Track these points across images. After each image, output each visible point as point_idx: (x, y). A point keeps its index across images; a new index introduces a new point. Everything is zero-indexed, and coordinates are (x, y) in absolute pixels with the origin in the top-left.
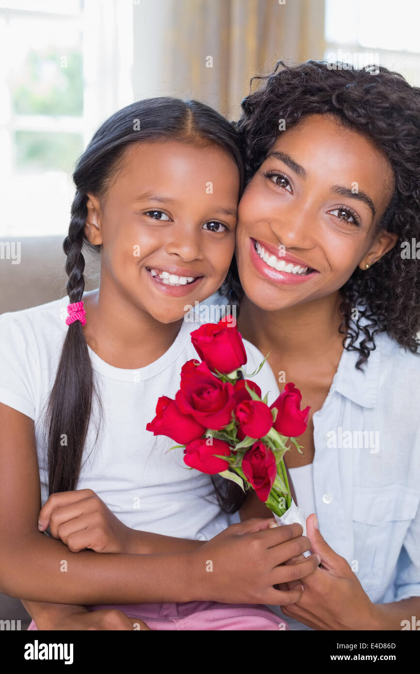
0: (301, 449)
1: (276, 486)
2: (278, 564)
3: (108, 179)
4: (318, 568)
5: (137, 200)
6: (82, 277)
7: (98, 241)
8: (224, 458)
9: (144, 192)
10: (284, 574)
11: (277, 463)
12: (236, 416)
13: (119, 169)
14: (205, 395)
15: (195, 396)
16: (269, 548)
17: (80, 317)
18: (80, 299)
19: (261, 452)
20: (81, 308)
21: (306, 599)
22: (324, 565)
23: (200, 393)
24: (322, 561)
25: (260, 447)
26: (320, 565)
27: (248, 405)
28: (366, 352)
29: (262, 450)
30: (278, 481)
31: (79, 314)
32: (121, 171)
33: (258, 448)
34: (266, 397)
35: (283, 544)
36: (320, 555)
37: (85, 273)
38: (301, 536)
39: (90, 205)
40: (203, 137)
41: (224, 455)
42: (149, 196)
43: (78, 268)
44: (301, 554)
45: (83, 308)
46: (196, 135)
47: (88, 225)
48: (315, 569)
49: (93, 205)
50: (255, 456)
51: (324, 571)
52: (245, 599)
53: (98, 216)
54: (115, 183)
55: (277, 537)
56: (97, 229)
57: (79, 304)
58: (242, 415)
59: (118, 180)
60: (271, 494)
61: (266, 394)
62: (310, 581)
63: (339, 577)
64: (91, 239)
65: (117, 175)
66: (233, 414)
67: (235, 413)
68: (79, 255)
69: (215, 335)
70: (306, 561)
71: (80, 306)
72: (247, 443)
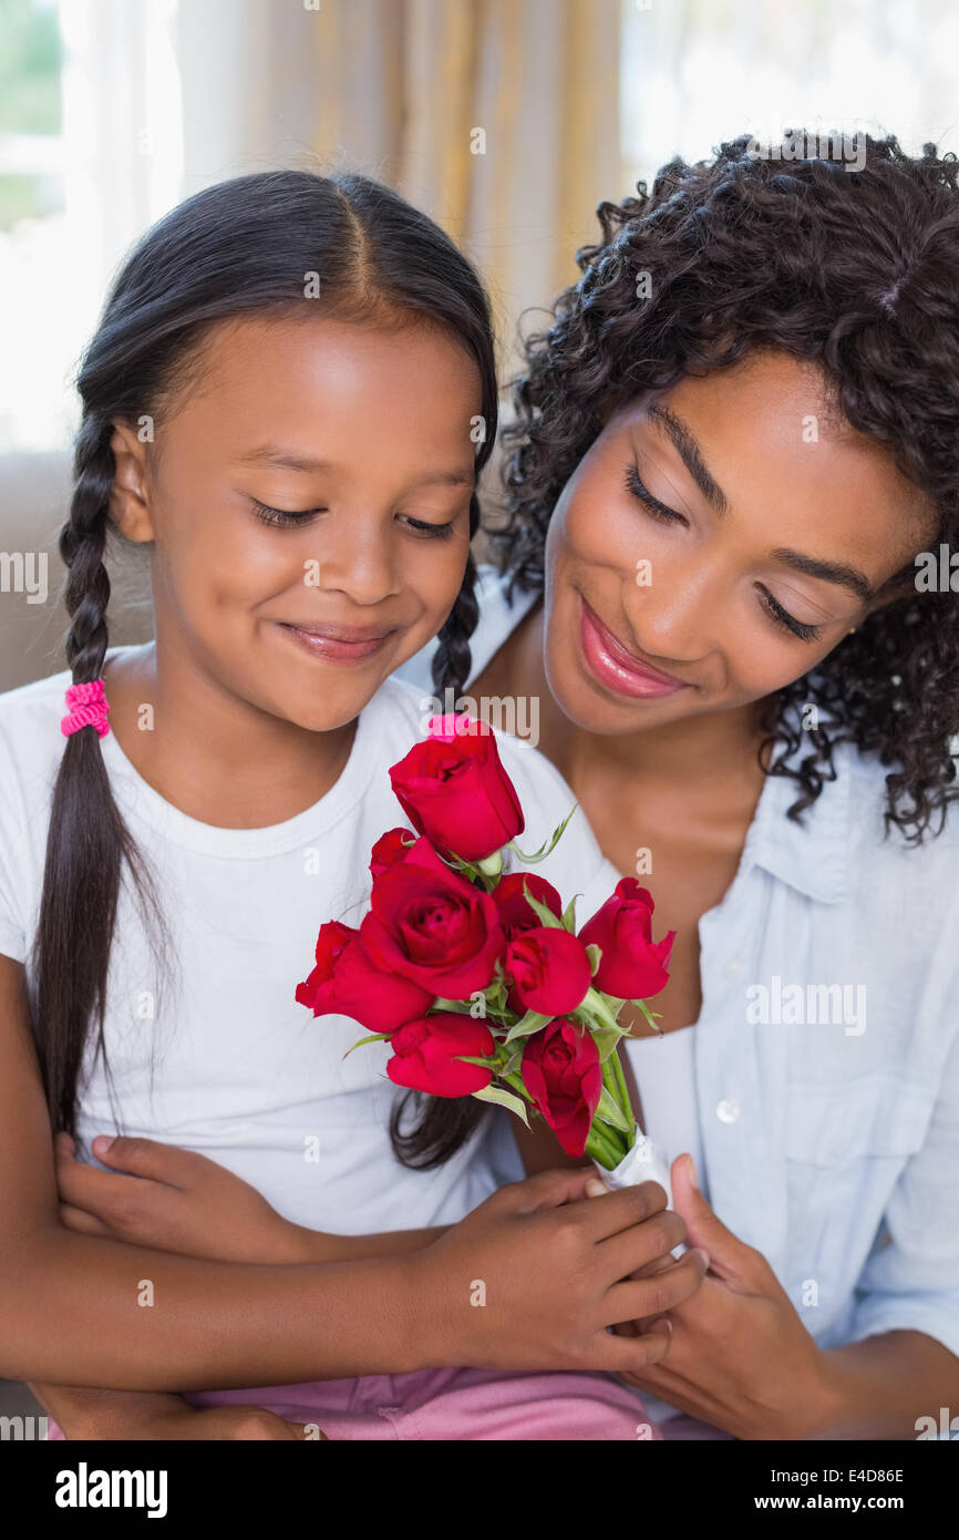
0: (655, 1019)
1: (603, 1113)
2: (618, 1279)
3: (165, 396)
4: (707, 1280)
5: (242, 460)
6: (103, 624)
7: (144, 534)
8: (480, 1061)
9: (259, 441)
10: (633, 1302)
11: (603, 1060)
12: (505, 970)
13: (193, 376)
14: (432, 926)
15: (406, 928)
16: (598, 1243)
17: (94, 720)
18: (95, 676)
19: (565, 1044)
20: (99, 696)
21: (678, 1350)
22: (716, 1269)
23: (418, 920)
24: (712, 1261)
25: (564, 1031)
26: (711, 1273)
27: (531, 942)
28: (814, 782)
29: (566, 1038)
30: (607, 1101)
31: (92, 712)
32: (199, 382)
33: (559, 1033)
34: (572, 908)
35: (629, 1232)
36: (708, 1250)
37: (111, 612)
38: (664, 1210)
39: (119, 445)
40: (395, 304)
41: (481, 1056)
42: (271, 455)
43: (93, 599)
44: (668, 1253)
45: (104, 695)
46: (378, 297)
47: (117, 492)
48: (699, 1280)
49: (127, 444)
50: (551, 1052)
51: (716, 1283)
52: (545, 1361)
53: (141, 474)
54: (183, 406)
55: (616, 1216)
56: (141, 502)
57: (94, 687)
58: (519, 968)
59: (190, 402)
60: (594, 1127)
61: (570, 901)
62: (690, 1312)
63: (750, 1295)
64: (126, 526)
65: (187, 390)
66: (497, 967)
67: (503, 964)
68: (97, 569)
69: (448, 775)
70: (680, 1267)
71: (95, 691)
72: (531, 1024)
